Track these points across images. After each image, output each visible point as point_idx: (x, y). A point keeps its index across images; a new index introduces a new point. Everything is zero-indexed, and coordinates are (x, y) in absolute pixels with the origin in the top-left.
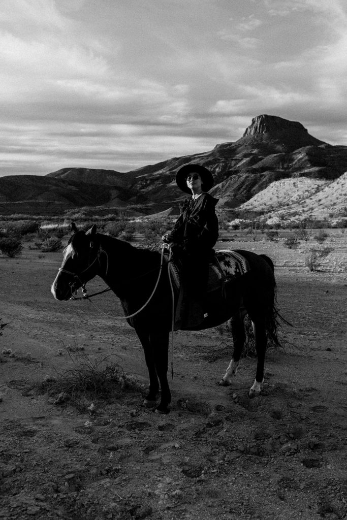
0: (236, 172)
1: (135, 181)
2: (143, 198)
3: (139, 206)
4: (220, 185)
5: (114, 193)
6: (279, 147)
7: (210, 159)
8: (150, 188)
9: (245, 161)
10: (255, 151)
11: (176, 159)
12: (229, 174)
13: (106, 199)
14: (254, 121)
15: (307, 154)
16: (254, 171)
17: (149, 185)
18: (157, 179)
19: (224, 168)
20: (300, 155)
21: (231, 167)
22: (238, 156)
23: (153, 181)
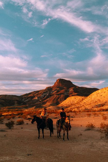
0: (53, 95)
1: (22, 98)
2: (25, 104)
3: (24, 106)
4: (48, 99)
5: (16, 102)
6: (65, 88)
7: (45, 91)
8: (27, 100)
9: (55, 92)
10: (58, 89)
11: (35, 91)
12: (51, 95)
13: (13, 104)
14: (57, 80)
15: (73, 89)
16: (58, 95)
17: (26, 99)
18: (29, 98)
19: (49, 94)
20: (71, 90)
21: (51, 94)
22: (53, 90)
23: (28, 98)
